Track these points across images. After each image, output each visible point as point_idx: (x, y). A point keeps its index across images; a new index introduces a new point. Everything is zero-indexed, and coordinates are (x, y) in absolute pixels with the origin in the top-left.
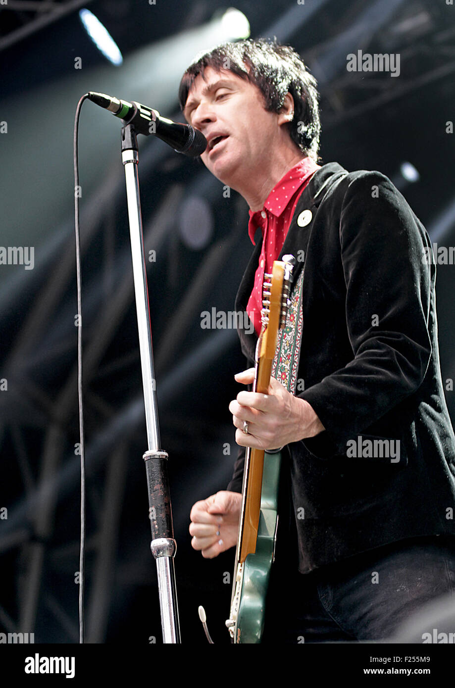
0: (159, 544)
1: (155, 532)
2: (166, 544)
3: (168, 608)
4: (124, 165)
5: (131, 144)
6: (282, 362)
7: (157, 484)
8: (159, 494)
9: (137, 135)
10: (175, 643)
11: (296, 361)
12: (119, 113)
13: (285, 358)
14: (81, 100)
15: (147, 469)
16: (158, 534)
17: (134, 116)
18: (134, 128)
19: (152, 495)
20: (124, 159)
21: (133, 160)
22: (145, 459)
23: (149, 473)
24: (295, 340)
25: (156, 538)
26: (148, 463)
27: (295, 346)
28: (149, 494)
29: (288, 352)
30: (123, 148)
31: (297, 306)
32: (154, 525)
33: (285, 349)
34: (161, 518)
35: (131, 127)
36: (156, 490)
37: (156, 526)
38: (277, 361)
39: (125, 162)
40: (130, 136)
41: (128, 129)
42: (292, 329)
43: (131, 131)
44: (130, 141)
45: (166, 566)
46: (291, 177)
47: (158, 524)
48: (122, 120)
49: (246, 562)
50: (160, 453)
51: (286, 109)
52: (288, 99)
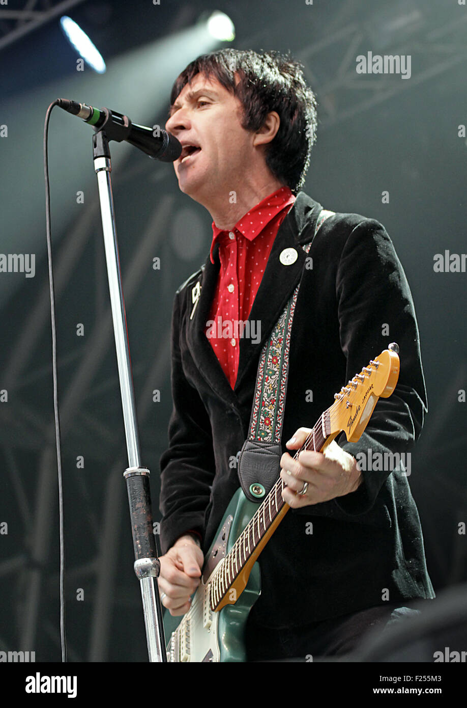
0: (142, 565)
1: (138, 552)
2: (150, 564)
3: (154, 629)
4: (97, 174)
5: (103, 151)
6: (265, 407)
7: (139, 502)
8: (141, 513)
9: (109, 141)
10: (162, 661)
11: (282, 406)
12: (90, 119)
13: (268, 402)
14: (50, 107)
15: (128, 487)
16: (141, 554)
17: (105, 122)
18: (105, 134)
19: (134, 513)
20: (97, 167)
21: (105, 168)
22: (126, 477)
23: (130, 490)
24: (280, 385)
25: (139, 558)
26: (130, 481)
27: (280, 391)
28: (131, 512)
29: (272, 397)
30: (95, 156)
31: (280, 349)
32: (137, 545)
33: (267, 393)
34: (144, 537)
35: (103, 134)
36: (138, 508)
37: (139, 546)
38: (259, 404)
39: (97, 170)
40: (102, 143)
41: (100, 135)
42: (276, 372)
43: (103, 138)
44: (102, 148)
45: (151, 587)
46: (269, 204)
47: (141, 544)
48: (94, 127)
49: (222, 612)
50: (141, 470)
51: (268, 129)
52: (273, 119)
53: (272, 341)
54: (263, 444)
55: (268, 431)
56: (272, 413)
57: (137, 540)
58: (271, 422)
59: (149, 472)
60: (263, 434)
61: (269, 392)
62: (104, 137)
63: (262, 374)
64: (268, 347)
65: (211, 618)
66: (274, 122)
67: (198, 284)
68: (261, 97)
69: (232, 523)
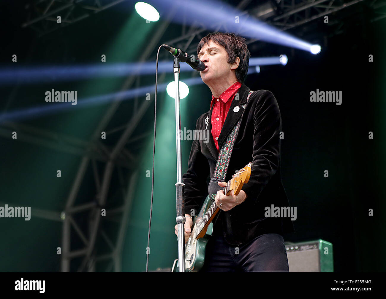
0: (179, 219)
1: (178, 214)
2: (182, 219)
4: (174, 74)
5: (177, 65)
7: (180, 195)
8: (181, 200)
9: (180, 62)
17: (179, 55)
19: (178, 200)
21: (178, 71)
22: (176, 186)
23: (177, 191)
25: (178, 216)
26: (177, 188)
27: (227, 160)
30: (174, 67)
31: (230, 145)
32: (178, 211)
34: (181, 209)
36: (180, 198)
39: (174, 72)
40: (177, 62)
46: (232, 88)
49: (198, 240)
50: (182, 184)
51: (236, 63)
52: (238, 60)
53: (227, 142)
54: (218, 179)
55: (221, 175)
56: (223, 168)
57: (178, 209)
58: (222, 171)
59: (184, 185)
60: (219, 175)
61: (223, 160)
62: (178, 60)
63: (221, 153)
64: (225, 144)
65: (195, 241)
66: (238, 61)
67: (207, 117)
68: (234, 51)
69: (205, 207)
